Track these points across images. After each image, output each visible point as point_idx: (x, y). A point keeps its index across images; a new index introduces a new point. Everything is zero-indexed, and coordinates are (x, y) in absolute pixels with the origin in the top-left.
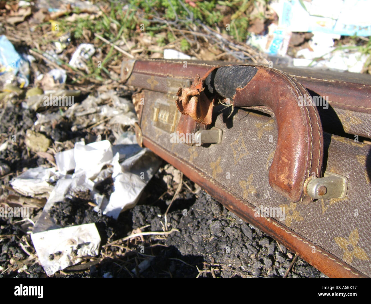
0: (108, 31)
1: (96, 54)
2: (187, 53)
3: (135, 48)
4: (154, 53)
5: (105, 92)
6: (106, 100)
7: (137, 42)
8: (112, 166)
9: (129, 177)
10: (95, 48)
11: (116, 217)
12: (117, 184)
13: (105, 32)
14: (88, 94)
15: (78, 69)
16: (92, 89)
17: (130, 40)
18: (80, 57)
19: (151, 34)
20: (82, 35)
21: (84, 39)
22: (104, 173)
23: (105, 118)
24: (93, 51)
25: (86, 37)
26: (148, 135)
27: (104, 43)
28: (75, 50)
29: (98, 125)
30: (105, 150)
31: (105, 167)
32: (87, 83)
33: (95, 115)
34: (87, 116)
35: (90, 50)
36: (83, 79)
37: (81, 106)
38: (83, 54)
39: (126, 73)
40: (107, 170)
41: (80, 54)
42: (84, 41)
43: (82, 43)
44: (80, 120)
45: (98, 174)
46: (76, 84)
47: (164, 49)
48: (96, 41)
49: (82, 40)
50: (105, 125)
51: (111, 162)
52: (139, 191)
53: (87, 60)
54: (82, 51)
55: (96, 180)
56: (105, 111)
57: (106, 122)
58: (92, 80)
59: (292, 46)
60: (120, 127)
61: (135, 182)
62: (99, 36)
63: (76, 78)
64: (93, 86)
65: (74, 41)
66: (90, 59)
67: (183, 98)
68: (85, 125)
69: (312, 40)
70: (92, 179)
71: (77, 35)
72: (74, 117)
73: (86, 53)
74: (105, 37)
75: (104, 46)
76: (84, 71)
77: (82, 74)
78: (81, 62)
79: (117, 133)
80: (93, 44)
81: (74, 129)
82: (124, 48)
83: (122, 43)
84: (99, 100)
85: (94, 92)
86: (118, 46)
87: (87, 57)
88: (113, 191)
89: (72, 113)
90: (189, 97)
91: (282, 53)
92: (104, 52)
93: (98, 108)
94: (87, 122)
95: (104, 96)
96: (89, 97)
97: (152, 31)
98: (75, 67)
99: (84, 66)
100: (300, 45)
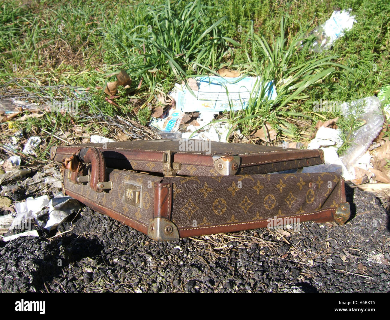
0: (50, 126)
1: (42, 143)
2: (108, 136)
3: (71, 136)
4: (84, 138)
5: (48, 169)
6: (48, 174)
7: (72, 131)
8: (49, 208)
9: (58, 212)
10: (41, 139)
11: (49, 230)
12: (51, 216)
13: (48, 126)
14: (37, 171)
15: (29, 154)
16: (39, 168)
17: (67, 131)
18: (30, 146)
19: (81, 125)
20: (31, 130)
21: (33, 132)
22: (44, 211)
23: (48, 184)
24: (40, 141)
25: (34, 131)
26: (67, 188)
27: (48, 134)
28: (27, 141)
29: (43, 190)
30: (44, 199)
31: (44, 208)
32: (36, 163)
33: (41, 183)
34: (36, 184)
35: (37, 140)
36: (33, 161)
37: (31, 179)
38: (32, 144)
39: (53, 154)
40: (46, 210)
41: (31, 144)
42: (33, 134)
43: (32, 136)
44: (31, 188)
45: (40, 212)
46: (28, 165)
47: (91, 135)
48: (42, 133)
49: (31, 134)
50: (48, 189)
51: (48, 205)
52: (63, 219)
53: (36, 148)
54: (32, 142)
55: (39, 215)
56: (47, 180)
57: (49, 187)
58: (39, 162)
59: (183, 123)
60: (57, 189)
61: (61, 215)
62: (43, 130)
63: (28, 161)
64: (40, 165)
65: (26, 135)
66: (38, 147)
67: (65, 163)
68: (34, 190)
69: (199, 117)
70: (38, 214)
71: (28, 130)
72: (27, 186)
73: (34, 143)
74: (48, 130)
75: (48, 136)
76: (34, 156)
77: (32, 158)
78: (32, 149)
79: (55, 193)
80: (40, 136)
81: (27, 193)
82: (62, 137)
83: (61, 134)
84: (44, 174)
85: (41, 169)
86: (58, 136)
87: (35, 145)
88: (48, 219)
89: (25, 183)
90: (68, 162)
91: (175, 129)
92: (48, 141)
93: (43, 179)
94: (36, 188)
95: (47, 171)
96: (37, 173)
97: (82, 122)
98: (27, 153)
99: (33, 152)
100: (189, 122)
